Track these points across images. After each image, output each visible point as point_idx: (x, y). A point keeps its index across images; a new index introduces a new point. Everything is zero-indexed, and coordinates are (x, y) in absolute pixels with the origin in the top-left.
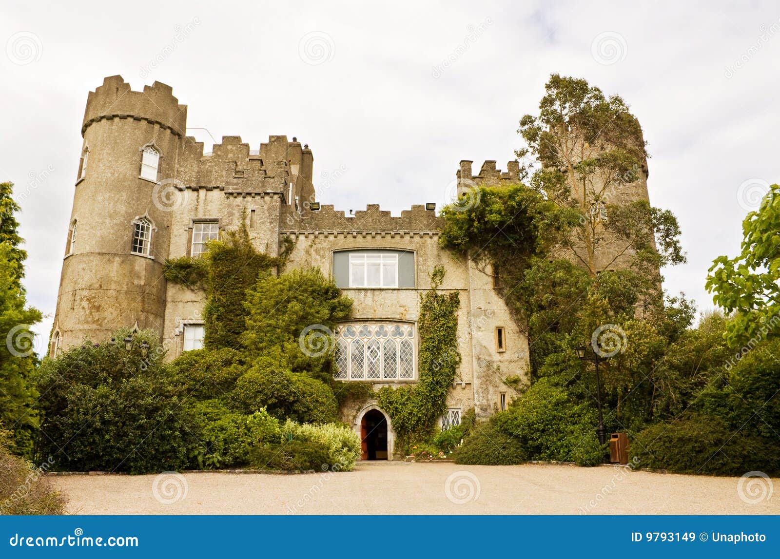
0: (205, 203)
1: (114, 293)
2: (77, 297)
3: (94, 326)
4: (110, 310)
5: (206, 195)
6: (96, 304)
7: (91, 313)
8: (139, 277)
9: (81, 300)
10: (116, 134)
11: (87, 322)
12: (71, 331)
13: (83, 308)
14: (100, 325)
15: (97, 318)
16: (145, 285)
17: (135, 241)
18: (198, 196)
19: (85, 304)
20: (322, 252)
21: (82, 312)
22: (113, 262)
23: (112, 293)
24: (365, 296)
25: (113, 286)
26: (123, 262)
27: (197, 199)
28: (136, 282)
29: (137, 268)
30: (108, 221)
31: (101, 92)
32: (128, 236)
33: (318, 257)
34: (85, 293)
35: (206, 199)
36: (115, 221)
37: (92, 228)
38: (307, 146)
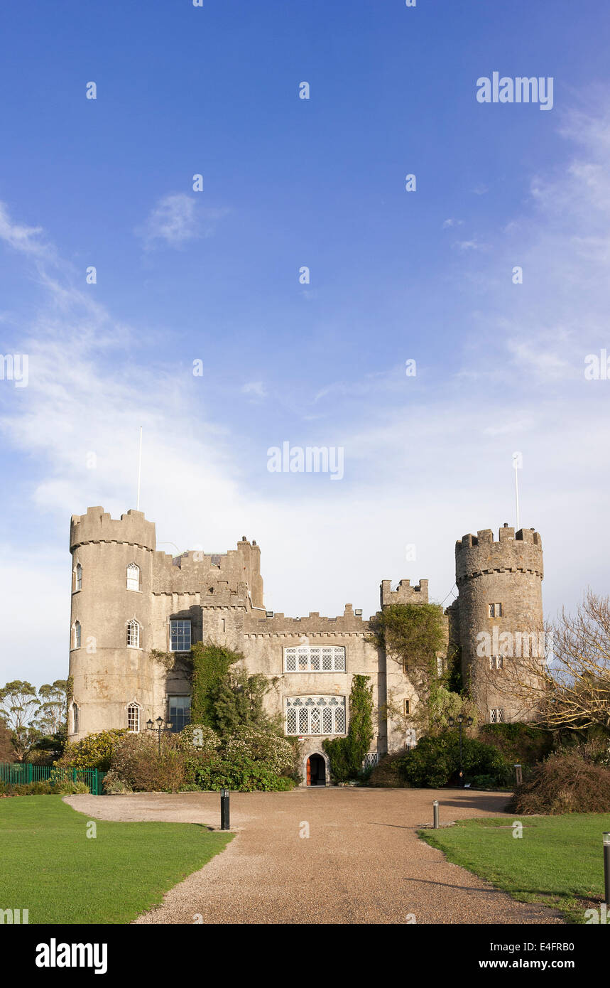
0: (178, 605)
1: (117, 677)
2: (89, 680)
3: (105, 700)
4: (116, 689)
5: (178, 599)
6: (105, 685)
7: (101, 691)
8: (134, 664)
9: (92, 682)
10: (104, 555)
11: (99, 698)
12: (87, 704)
13: (95, 687)
14: (110, 699)
15: (106, 695)
16: (139, 669)
17: (129, 638)
18: (172, 599)
19: (96, 684)
20: (276, 648)
21: (94, 691)
22: (114, 654)
23: (116, 677)
24: (309, 678)
25: (116, 672)
26: (122, 654)
27: (172, 602)
28: (132, 668)
29: (132, 658)
30: (106, 624)
31: (86, 519)
32: (123, 633)
33: (273, 651)
34: (95, 677)
35: (179, 602)
36: (112, 624)
37: (94, 629)
38: (254, 542)
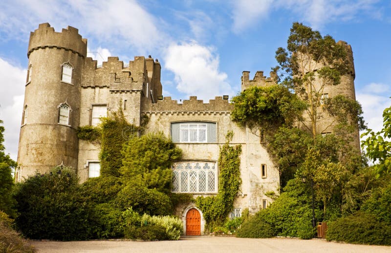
0: (99, 95)
1: (50, 146)
2: (29, 148)
3: (40, 164)
4: (48, 155)
5: (99, 91)
6: (40, 152)
7: (37, 157)
8: (63, 137)
9: (32, 149)
10: (47, 57)
11: (36, 162)
12: (27, 166)
13: (33, 154)
14: (43, 163)
15: (41, 159)
16: (67, 141)
18: (95, 91)
19: (34, 151)
20: (164, 123)
21: (32, 156)
22: (48, 129)
23: (48, 146)
24: (189, 147)
25: (49, 142)
26: (54, 129)
27: (95, 93)
28: (61, 140)
29: (62, 132)
30: (45, 106)
31: (38, 32)
32: (56, 114)
34: (34, 146)
35: (99, 93)
36: (48, 106)
37: (36, 110)
38: (157, 60)
